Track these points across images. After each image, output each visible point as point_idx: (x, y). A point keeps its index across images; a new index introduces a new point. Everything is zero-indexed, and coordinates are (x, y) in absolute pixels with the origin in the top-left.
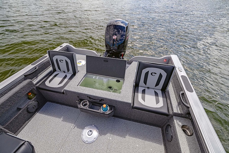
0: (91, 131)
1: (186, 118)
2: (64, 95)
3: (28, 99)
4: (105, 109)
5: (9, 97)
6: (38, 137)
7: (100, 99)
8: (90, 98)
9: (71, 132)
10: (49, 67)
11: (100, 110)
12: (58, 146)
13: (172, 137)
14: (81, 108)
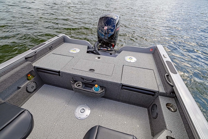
0: (83, 109)
1: (170, 97)
2: (60, 77)
3: (27, 80)
4: (96, 89)
5: (11, 75)
6: (36, 113)
7: (93, 80)
8: (83, 79)
9: (65, 110)
10: (47, 53)
11: (92, 90)
12: (53, 121)
13: (157, 114)
14: (75, 88)
